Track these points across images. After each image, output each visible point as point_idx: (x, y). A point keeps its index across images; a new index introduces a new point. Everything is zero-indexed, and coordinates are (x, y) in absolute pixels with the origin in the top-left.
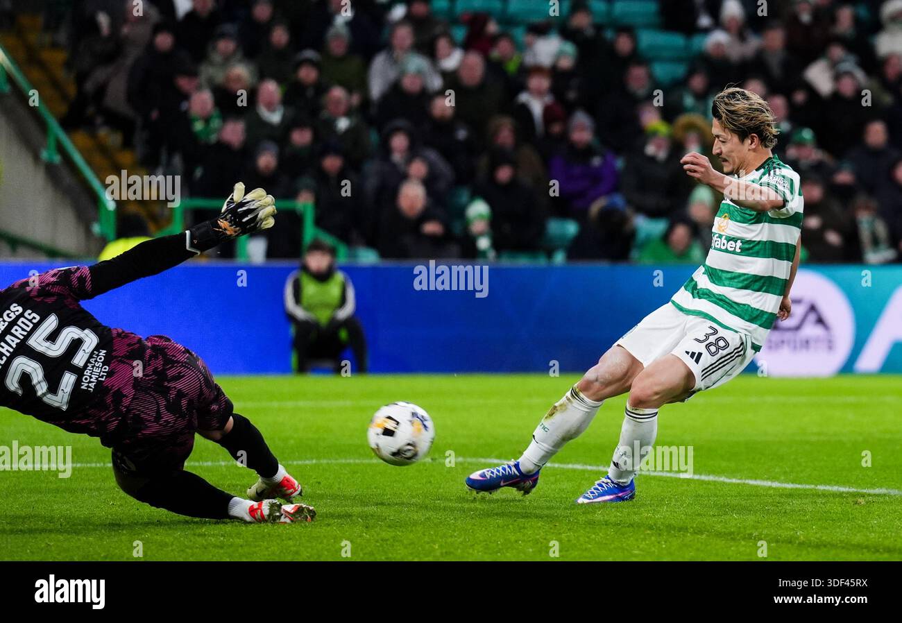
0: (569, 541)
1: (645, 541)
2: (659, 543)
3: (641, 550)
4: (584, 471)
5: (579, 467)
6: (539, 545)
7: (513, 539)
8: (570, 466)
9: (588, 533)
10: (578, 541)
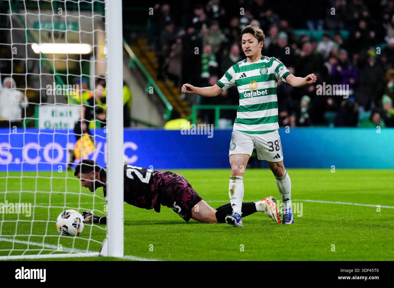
0: (336, 230)
1: (364, 230)
2: (370, 231)
3: (363, 234)
4: (342, 205)
5: (340, 203)
6: (325, 232)
7: (316, 229)
8: (336, 203)
9: (344, 227)
10: (340, 230)
